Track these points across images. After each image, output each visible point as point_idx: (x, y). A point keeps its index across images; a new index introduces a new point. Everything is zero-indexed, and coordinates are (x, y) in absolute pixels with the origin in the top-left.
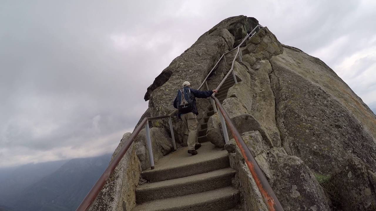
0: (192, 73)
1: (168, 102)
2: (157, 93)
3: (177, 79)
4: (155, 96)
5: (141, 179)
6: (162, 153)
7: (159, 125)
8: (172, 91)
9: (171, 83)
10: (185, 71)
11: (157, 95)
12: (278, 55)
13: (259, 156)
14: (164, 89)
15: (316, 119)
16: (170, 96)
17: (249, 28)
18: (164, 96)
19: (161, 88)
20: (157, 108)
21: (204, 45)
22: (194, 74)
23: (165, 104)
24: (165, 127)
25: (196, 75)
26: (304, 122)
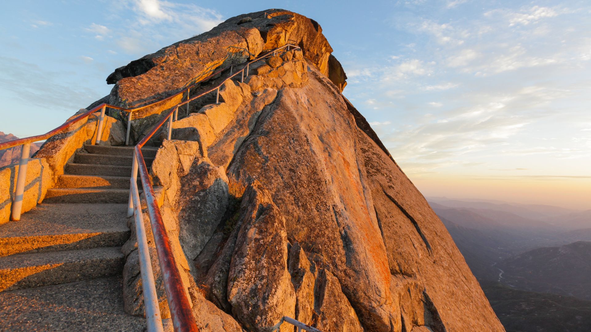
0: (177, 75)
1: (135, 97)
2: (125, 83)
3: (157, 75)
4: (122, 86)
5: (83, 150)
6: (111, 142)
7: (116, 117)
8: (145, 87)
9: (147, 77)
10: (170, 69)
11: (125, 85)
12: (293, 89)
13: (185, 156)
14: (135, 82)
15: (274, 158)
16: (140, 92)
17: (302, 36)
18: (133, 89)
19: (133, 80)
20: (120, 99)
21: (213, 43)
22: (180, 77)
23: (130, 97)
24: (123, 120)
25: (181, 79)
26: (260, 157)
